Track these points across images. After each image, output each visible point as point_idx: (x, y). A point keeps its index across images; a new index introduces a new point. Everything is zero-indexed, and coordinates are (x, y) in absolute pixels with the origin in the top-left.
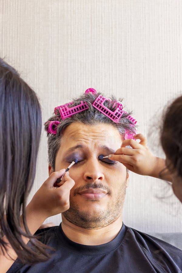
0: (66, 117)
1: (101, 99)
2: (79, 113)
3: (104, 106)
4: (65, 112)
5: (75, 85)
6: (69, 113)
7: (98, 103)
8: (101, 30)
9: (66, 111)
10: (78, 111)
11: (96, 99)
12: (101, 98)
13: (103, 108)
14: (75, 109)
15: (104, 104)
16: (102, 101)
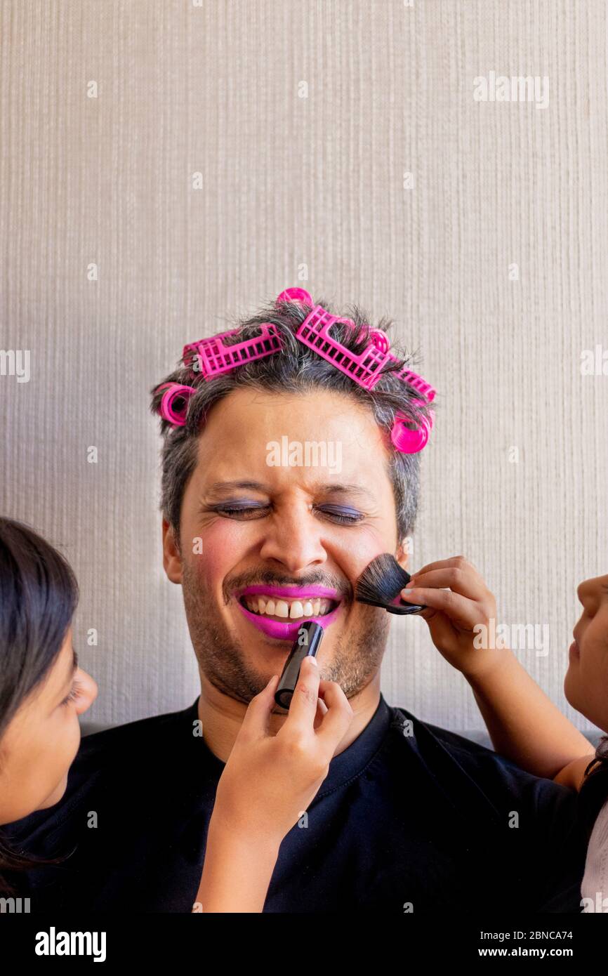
0: (215, 372)
1: (322, 318)
2: (256, 362)
3: (331, 339)
4: (214, 357)
5: (240, 266)
6: (224, 362)
7: (314, 329)
8: (321, 88)
9: (218, 356)
10: (251, 356)
11: (306, 318)
12: (321, 315)
13: (328, 345)
14: (243, 351)
15: (331, 333)
16: (323, 324)
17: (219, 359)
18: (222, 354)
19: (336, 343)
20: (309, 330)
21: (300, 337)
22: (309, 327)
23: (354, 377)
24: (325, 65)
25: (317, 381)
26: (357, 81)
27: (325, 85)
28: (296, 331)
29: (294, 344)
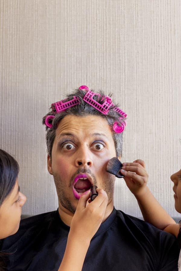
17: (61, 107)
18: (62, 105)
19: (95, 101)
20: (87, 98)
21: (84, 100)
22: (87, 97)
23: (100, 111)
24: (97, 19)
25: (89, 113)
26: (106, 24)
27: (97, 25)
28: (83, 98)
29: (83, 102)
